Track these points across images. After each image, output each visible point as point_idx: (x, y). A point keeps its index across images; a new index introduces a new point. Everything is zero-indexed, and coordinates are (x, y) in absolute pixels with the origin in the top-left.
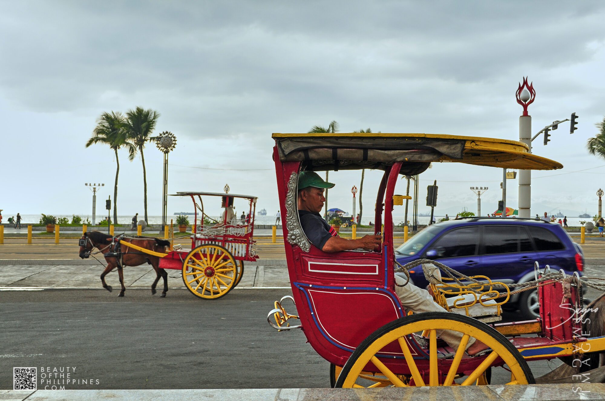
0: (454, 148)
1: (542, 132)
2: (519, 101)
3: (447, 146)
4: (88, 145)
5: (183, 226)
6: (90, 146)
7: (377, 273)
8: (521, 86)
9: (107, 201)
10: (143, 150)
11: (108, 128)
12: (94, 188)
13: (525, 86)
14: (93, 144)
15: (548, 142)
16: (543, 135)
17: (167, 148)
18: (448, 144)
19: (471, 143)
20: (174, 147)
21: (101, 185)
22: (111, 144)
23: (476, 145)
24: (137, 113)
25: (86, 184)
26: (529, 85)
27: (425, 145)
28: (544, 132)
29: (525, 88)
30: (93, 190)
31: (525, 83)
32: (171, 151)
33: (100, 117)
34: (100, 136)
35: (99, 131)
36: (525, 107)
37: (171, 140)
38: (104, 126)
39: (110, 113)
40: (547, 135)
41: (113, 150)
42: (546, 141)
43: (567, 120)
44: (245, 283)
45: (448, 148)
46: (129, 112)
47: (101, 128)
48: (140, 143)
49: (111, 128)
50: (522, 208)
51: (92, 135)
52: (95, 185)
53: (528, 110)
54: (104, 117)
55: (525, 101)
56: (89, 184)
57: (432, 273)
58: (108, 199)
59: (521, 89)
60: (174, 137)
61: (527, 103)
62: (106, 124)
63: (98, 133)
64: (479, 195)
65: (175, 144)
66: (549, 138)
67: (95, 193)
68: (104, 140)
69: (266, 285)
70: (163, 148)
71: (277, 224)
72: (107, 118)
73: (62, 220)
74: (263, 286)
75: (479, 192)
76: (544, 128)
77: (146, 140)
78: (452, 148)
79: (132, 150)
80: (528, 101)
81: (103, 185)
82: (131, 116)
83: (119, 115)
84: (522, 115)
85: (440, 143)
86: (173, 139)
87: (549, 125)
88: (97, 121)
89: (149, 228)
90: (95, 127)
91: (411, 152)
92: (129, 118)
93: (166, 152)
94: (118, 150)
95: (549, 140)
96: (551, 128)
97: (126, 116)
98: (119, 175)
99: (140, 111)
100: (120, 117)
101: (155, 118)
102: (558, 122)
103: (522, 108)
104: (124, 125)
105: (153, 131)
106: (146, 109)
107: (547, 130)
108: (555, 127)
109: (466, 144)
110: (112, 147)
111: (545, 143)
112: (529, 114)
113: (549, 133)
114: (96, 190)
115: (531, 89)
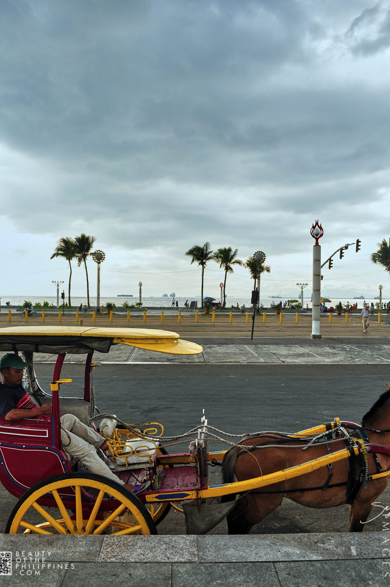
0: (104, 344)
1: (338, 251)
2: (313, 236)
3: (98, 342)
4: (52, 258)
5: (110, 309)
6: (53, 259)
7: (47, 436)
8: (314, 225)
9: (62, 294)
10: (86, 261)
11: (65, 247)
12: (58, 284)
13: (317, 226)
14: (55, 257)
15: (342, 257)
16: (339, 253)
17: (99, 260)
18: (99, 341)
19: (118, 340)
20: (104, 259)
21: (62, 282)
22: (66, 257)
23: (122, 341)
24: (82, 237)
25: (53, 282)
26: (320, 225)
27: (79, 342)
28: (340, 250)
29: (317, 227)
30: (57, 285)
31: (317, 224)
32: (102, 262)
33: (59, 241)
34: (60, 252)
35: (59, 249)
36: (317, 239)
37: (102, 255)
38: (62, 246)
39: (65, 238)
40: (342, 253)
41: (68, 260)
42: (341, 256)
43: (354, 244)
44: (121, 359)
45: (99, 344)
46: (76, 238)
47: (60, 247)
48: (84, 257)
49: (66, 247)
50: (315, 306)
51: (54, 252)
52: (58, 282)
53: (318, 242)
54: (62, 240)
55: (317, 236)
56: (54, 282)
57: (102, 430)
58: (63, 292)
59: (314, 227)
60: (104, 254)
61: (318, 237)
62: (63, 245)
63: (58, 250)
64: (302, 288)
65: (104, 258)
66: (343, 254)
67: (58, 287)
68: (62, 254)
69: (134, 360)
70: (96, 260)
71: (173, 307)
72: (64, 241)
73: (37, 304)
74: (132, 361)
75: (302, 286)
76: (340, 248)
77: (88, 255)
78: (102, 344)
79: (80, 260)
80: (319, 236)
81: (63, 282)
82: (78, 240)
83: (70, 239)
84: (315, 245)
85: (93, 340)
86: (103, 254)
87: (343, 246)
88: (57, 243)
89: (90, 310)
90: (56, 247)
91: (70, 347)
92: (77, 241)
93: (99, 263)
94: (71, 260)
95: (343, 256)
96: (344, 248)
97: (75, 240)
98: (71, 277)
99: (83, 236)
100: (71, 240)
101: (93, 241)
102: (348, 245)
103: (315, 240)
104: (74, 246)
105: (91, 249)
106: (87, 235)
107: (341, 249)
108: (346, 248)
109: (114, 340)
110: (67, 259)
111: (341, 258)
112: (319, 245)
113: (343, 251)
114: (59, 285)
115: (321, 228)
